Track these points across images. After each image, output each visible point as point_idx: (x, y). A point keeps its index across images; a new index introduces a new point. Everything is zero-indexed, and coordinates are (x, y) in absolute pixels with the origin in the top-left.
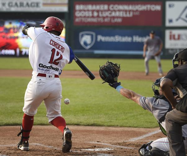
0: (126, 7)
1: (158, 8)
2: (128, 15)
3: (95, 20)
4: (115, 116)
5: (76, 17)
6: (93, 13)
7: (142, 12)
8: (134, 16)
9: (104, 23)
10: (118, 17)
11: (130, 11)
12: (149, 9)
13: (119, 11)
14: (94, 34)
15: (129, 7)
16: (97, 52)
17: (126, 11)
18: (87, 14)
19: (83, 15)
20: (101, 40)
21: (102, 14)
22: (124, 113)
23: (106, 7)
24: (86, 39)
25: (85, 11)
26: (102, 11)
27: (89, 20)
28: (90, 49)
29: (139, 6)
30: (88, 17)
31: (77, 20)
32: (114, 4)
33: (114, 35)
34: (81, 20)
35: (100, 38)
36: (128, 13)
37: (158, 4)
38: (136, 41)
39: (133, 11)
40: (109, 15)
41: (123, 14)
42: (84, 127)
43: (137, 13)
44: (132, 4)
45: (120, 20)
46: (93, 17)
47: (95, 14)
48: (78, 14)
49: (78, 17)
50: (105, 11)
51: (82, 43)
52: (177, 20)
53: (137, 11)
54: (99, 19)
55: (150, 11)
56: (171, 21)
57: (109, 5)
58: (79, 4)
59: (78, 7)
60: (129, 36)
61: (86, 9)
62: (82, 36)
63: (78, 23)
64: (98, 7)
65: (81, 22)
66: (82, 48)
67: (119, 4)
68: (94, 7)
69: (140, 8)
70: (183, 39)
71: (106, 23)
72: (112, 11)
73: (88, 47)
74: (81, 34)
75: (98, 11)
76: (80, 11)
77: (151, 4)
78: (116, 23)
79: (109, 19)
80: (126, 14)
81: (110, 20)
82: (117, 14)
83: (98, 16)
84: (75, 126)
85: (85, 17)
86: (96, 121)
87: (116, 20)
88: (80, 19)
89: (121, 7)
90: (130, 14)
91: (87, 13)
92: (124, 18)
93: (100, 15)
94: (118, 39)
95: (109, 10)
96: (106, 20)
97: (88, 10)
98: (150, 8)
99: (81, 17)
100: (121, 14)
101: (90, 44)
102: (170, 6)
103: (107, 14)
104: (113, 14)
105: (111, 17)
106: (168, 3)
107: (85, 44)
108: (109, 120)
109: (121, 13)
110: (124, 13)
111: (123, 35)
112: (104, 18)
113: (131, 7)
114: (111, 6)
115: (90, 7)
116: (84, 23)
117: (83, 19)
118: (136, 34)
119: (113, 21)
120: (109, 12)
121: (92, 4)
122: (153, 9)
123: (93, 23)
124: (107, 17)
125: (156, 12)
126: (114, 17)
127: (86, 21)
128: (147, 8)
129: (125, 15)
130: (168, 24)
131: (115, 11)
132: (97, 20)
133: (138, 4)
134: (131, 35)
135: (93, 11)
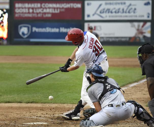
0: (54, 5)
1: (79, 6)
2: (56, 12)
3: (30, 15)
5: (16, 13)
6: (29, 10)
7: (67, 9)
8: (60, 12)
9: (38, 18)
10: (48, 13)
11: (57, 8)
12: (72, 7)
13: (49, 8)
14: (30, 26)
15: (57, 5)
16: (32, 40)
17: (54, 8)
18: (24, 11)
19: (21, 12)
20: (35, 31)
21: (36, 10)
23: (39, 5)
24: (24, 30)
25: (23, 8)
26: (36, 8)
27: (26, 15)
28: (27, 38)
29: (65, 4)
30: (25, 13)
31: (17, 15)
32: (45, 3)
33: (45, 27)
34: (20, 15)
35: (35, 29)
36: (56, 10)
37: (79, 3)
38: (62, 31)
39: (60, 8)
40: (41, 12)
41: (52, 10)
42: (26, 104)
43: (63, 10)
44: (59, 3)
45: (50, 15)
46: (29, 13)
47: (31, 11)
48: (17, 10)
49: (17, 13)
50: (38, 8)
51: (21, 33)
52: (93, 15)
53: (63, 8)
54: (34, 15)
55: (73, 8)
56: (88, 16)
57: (41, 4)
58: (18, 3)
59: (17, 5)
60: (57, 28)
61: (23, 7)
62: (21, 28)
63: (17, 17)
64: (33, 5)
65: (20, 17)
66: (20, 37)
67: (49, 3)
68: (30, 5)
69: (65, 6)
70: (98, 30)
71: (39, 17)
72: (44, 8)
73: (26, 36)
74: (20, 26)
75: (33, 8)
76: (19, 8)
77: (74, 3)
78: (47, 18)
79: (41, 14)
80: (55, 10)
81: (42, 15)
82: (48, 11)
83: (33, 13)
84: (19, 103)
85: (23, 13)
87: (47, 15)
88: (19, 14)
89: (51, 5)
90: (57, 10)
91: (24, 10)
92: (53, 14)
93: (35, 11)
94: (48, 30)
95: (41, 7)
96: (39, 15)
97: (25, 8)
98: (73, 6)
99: (19, 13)
100: (51, 11)
101: (27, 34)
102: (88, 4)
103: (40, 10)
104: (45, 11)
105: (43, 13)
106: (86, 2)
107: (23, 34)
109: (51, 10)
110: (53, 10)
111: (52, 27)
112: (37, 14)
113: (58, 6)
114: (43, 5)
115: (27, 5)
116: (22, 17)
117: (22, 15)
118: (62, 27)
119: (44, 16)
120: (42, 9)
121: (28, 3)
122: (75, 7)
123: (29, 18)
124: (40, 13)
125: (77, 9)
126: (45, 13)
127: (24, 16)
128: (71, 6)
129: (53, 12)
130: (86, 18)
131: (46, 8)
132: (32, 15)
133: (63, 3)
134: (58, 27)
135: (29, 8)
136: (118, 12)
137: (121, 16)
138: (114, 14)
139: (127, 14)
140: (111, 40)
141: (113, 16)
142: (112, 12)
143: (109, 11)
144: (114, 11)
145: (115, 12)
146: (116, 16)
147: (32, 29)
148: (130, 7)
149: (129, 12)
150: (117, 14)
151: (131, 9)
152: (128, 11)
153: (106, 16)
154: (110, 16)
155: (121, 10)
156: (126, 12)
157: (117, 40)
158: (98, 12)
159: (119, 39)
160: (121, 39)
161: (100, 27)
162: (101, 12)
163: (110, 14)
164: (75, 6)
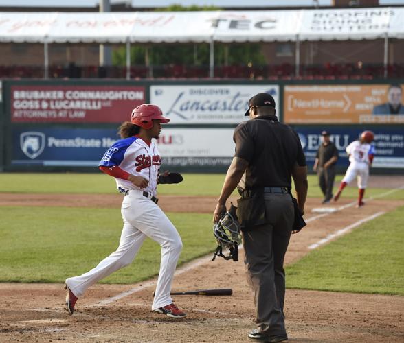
0: (91, 95)
1: (139, 96)
2: (94, 107)
3: (44, 114)
4: (75, 266)
5: (14, 109)
6: (40, 104)
7: (115, 102)
8: (103, 108)
9: (58, 118)
10: (79, 110)
11: (97, 100)
12: (125, 97)
13: (81, 100)
14: (43, 136)
15: (95, 94)
16: (47, 163)
17: (91, 101)
18: (31, 105)
19: (25, 107)
20: (53, 145)
21: (54, 104)
22: (88, 262)
23: (60, 94)
24: (31, 143)
25: (28, 100)
26: (54, 101)
27: (35, 114)
28: (37, 158)
29: (111, 92)
30: (34, 110)
31: (16, 114)
32: (73, 90)
33: (73, 138)
34: (23, 114)
35: (52, 141)
36: (94, 103)
37: (139, 91)
38: (107, 145)
39: (102, 100)
40: (66, 107)
41: (86, 105)
43: (108, 104)
44: (100, 90)
45: (82, 114)
46: (41, 109)
47: (45, 105)
48: (18, 104)
49: (18, 110)
50: (59, 100)
51: (25, 150)
53: (108, 100)
54: (51, 113)
55: (128, 100)
57: (65, 91)
58: (20, 90)
59: (17, 95)
60: (96, 139)
61: (30, 97)
62: (25, 138)
63: (17, 118)
64: (48, 95)
65: (23, 118)
66: (24, 157)
67: (80, 90)
68: (43, 95)
69: (111, 95)
70: (176, 143)
71: (61, 118)
72: (70, 101)
73: (35, 156)
74: (22, 135)
75: (48, 101)
76: (21, 100)
77: (129, 90)
78: (76, 119)
79: (65, 112)
80: (91, 105)
81: (68, 114)
82: (78, 105)
83: (49, 109)
85: (28, 109)
86: (44, 275)
87: (76, 114)
88: (21, 112)
89: (83, 95)
90: (97, 105)
91: (31, 103)
92: (88, 111)
93: (52, 106)
94: (79, 143)
95: (65, 99)
96: (61, 114)
97: (33, 100)
98: (127, 96)
99: (22, 109)
100: (84, 105)
101: (37, 151)
102: (157, 93)
103: (63, 105)
104: (72, 105)
105: (68, 110)
106: (153, 89)
107: (30, 150)
108: (66, 273)
109: (84, 103)
110: (89, 103)
111: (88, 137)
112: (58, 111)
113: (98, 95)
114: (69, 93)
115: (36, 94)
116: (27, 118)
117: (26, 113)
118: (107, 137)
119: (71, 116)
120: (66, 102)
121: (39, 91)
122: (131, 98)
123: (41, 119)
124: (63, 109)
126: (73, 110)
127: (30, 116)
128: (123, 96)
129: (89, 107)
131: (74, 100)
132: (48, 114)
133: (109, 90)
134: (100, 138)
135: (41, 101)
136: (216, 109)
137: (221, 117)
138: (207, 112)
139: (233, 113)
140: (201, 162)
141: (205, 117)
142: (203, 109)
143: (197, 106)
144: (206, 106)
145: (210, 109)
146: (212, 117)
147: (47, 142)
148: (238, 99)
149: (236, 109)
150: (213, 113)
151: (240, 102)
152: (233, 107)
153: (193, 117)
154: (199, 117)
155: (221, 105)
156: (230, 109)
157: (215, 162)
158: (177, 108)
159: (219, 161)
160: (221, 161)
161: (181, 139)
162: (181, 109)
163: (200, 112)
164: (132, 95)
